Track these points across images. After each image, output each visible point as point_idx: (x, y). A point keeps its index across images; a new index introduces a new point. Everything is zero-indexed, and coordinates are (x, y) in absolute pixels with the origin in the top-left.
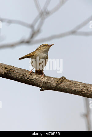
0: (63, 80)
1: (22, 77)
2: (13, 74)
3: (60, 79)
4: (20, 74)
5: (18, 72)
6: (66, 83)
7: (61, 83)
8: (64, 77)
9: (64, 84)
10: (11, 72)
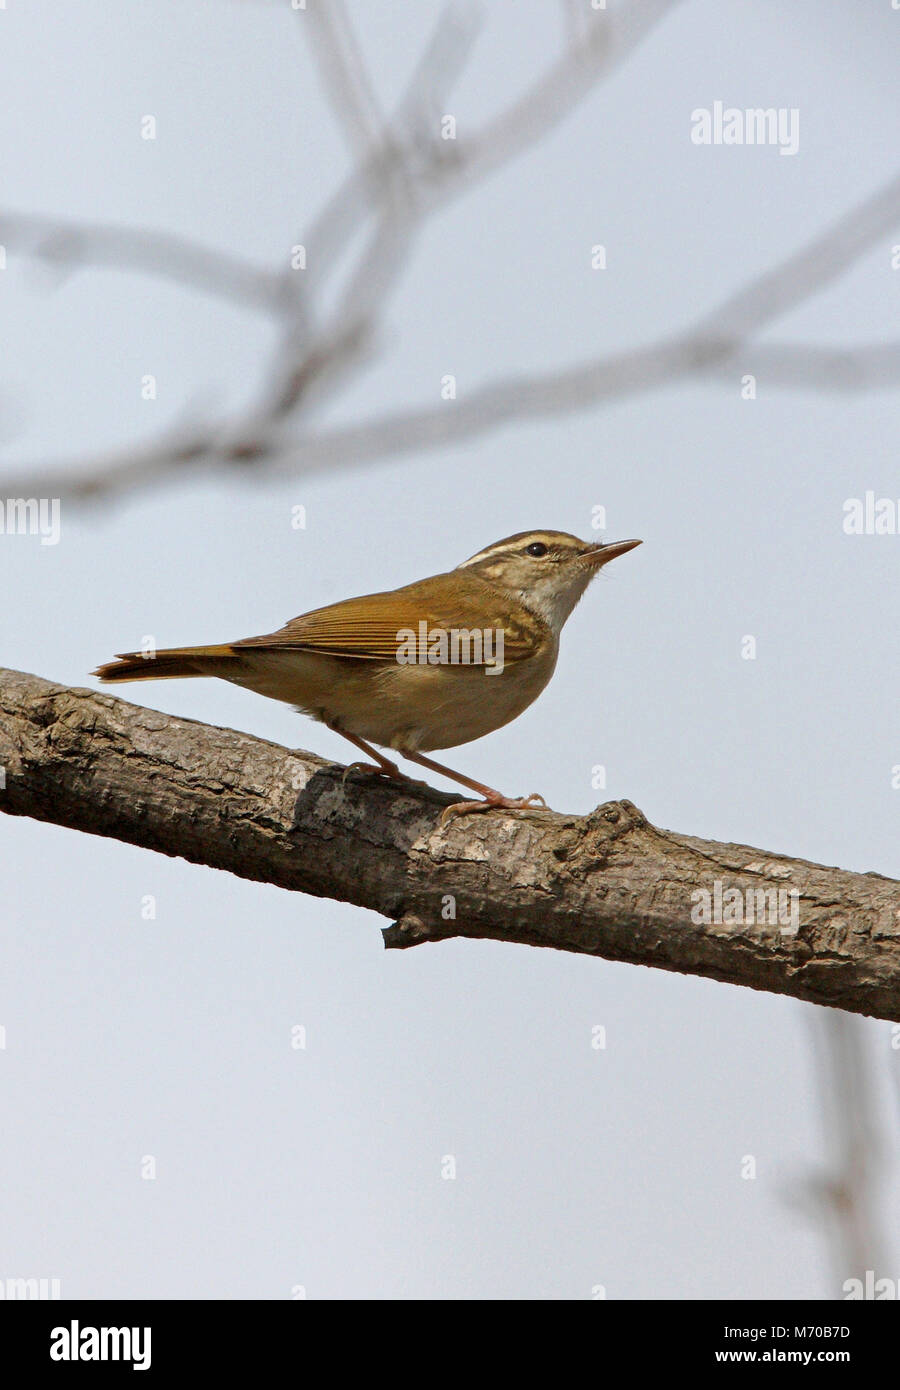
0: (614, 839)
1: (203, 802)
2: (108, 774)
3: (591, 824)
4: (180, 776)
5: (166, 754)
6: (652, 862)
7: (602, 865)
8: (627, 806)
9: (626, 878)
10: (93, 758)
